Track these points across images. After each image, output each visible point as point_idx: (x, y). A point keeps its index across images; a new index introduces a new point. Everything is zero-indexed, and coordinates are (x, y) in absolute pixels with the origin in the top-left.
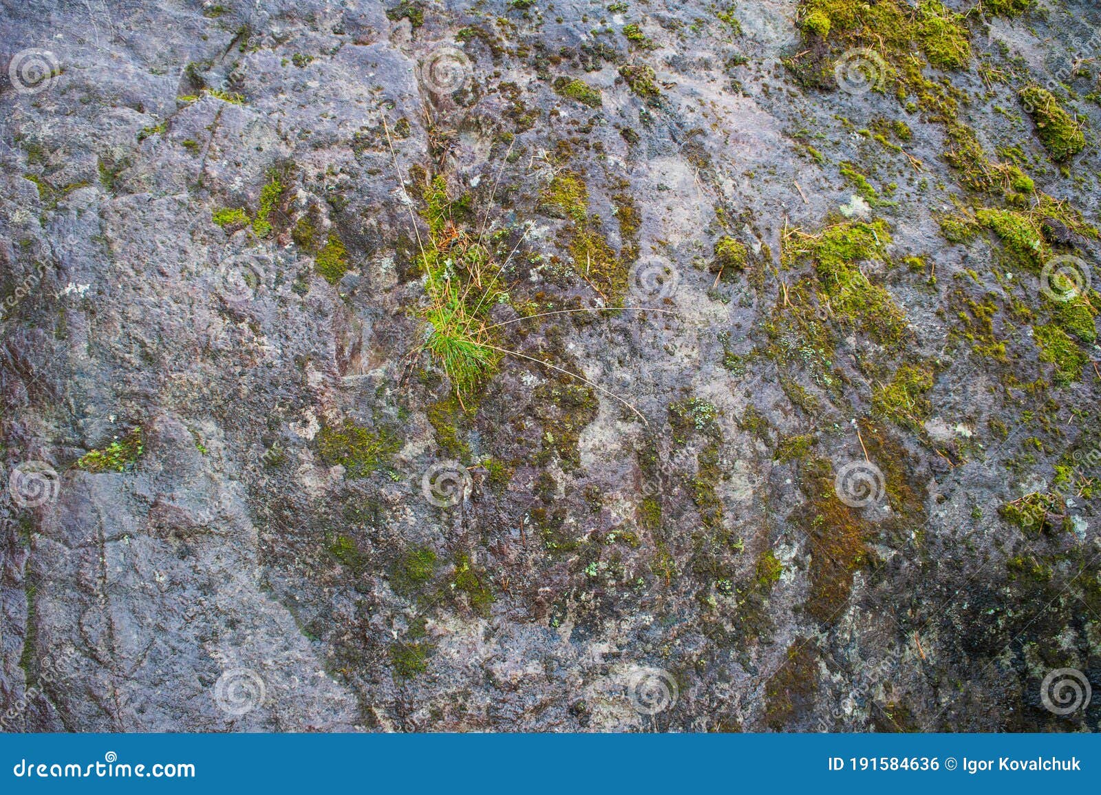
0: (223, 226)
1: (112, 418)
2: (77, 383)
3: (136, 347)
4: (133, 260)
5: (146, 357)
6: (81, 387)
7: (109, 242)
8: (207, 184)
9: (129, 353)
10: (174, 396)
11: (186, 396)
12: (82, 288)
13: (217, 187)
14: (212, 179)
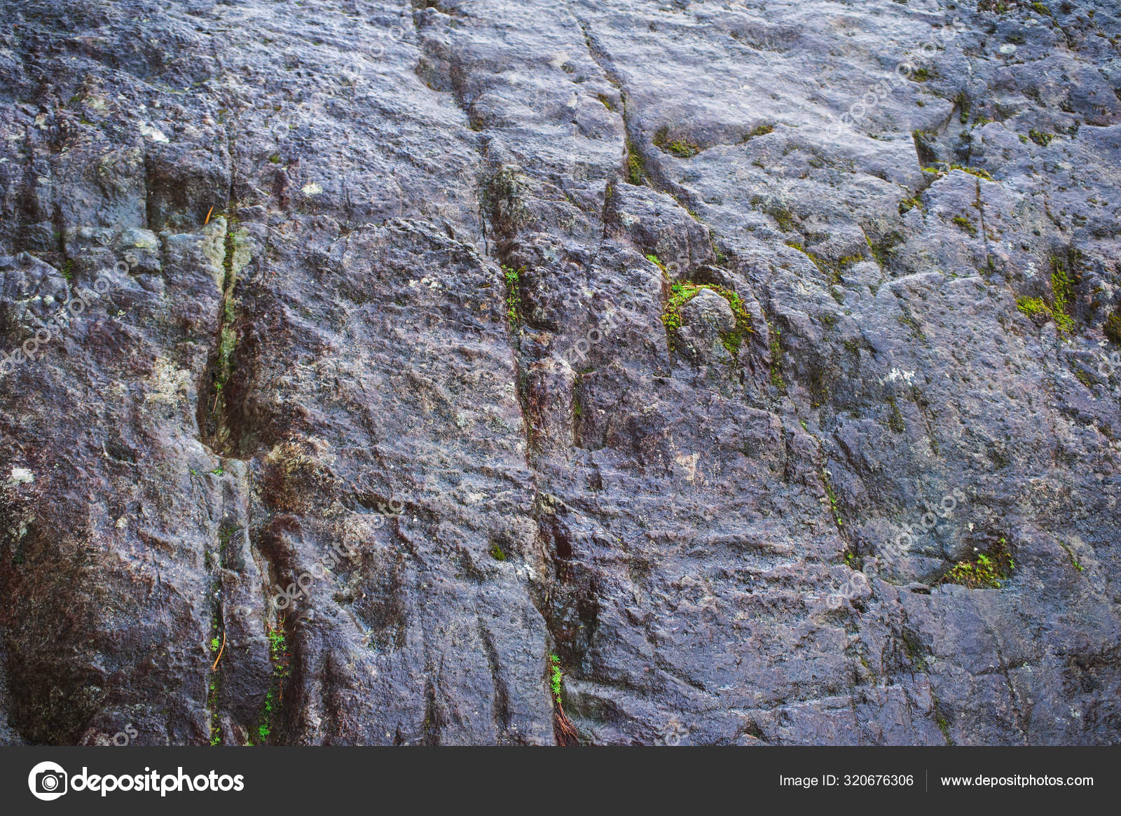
0: (1030, 317)
1: (971, 526)
2: (929, 484)
3: (982, 447)
4: (951, 347)
5: (993, 456)
6: (933, 488)
7: (917, 325)
8: (999, 268)
9: (977, 452)
10: (1034, 504)
11: (1048, 505)
12: (907, 375)
13: (1012, 272)
14: (1004, 263)
